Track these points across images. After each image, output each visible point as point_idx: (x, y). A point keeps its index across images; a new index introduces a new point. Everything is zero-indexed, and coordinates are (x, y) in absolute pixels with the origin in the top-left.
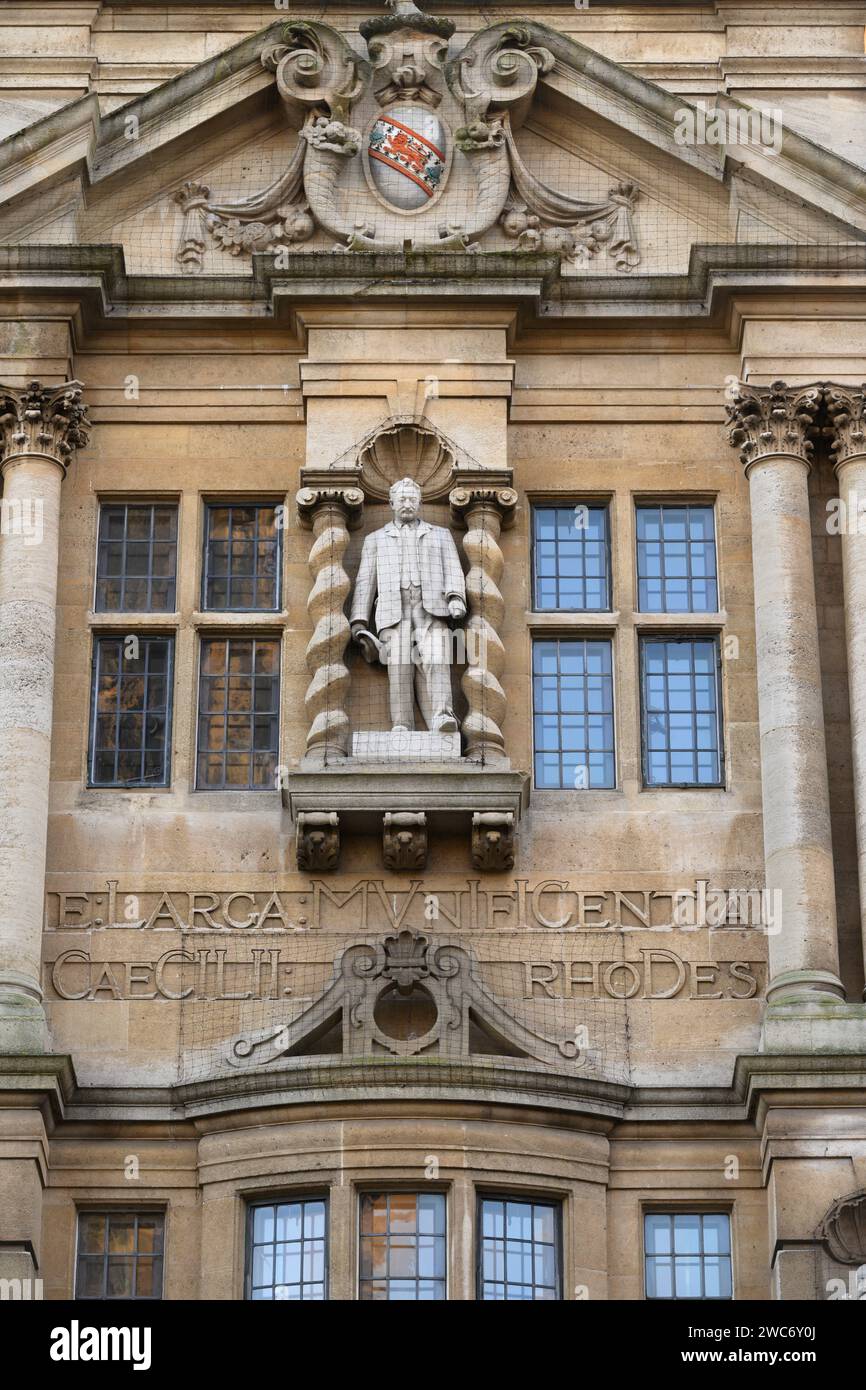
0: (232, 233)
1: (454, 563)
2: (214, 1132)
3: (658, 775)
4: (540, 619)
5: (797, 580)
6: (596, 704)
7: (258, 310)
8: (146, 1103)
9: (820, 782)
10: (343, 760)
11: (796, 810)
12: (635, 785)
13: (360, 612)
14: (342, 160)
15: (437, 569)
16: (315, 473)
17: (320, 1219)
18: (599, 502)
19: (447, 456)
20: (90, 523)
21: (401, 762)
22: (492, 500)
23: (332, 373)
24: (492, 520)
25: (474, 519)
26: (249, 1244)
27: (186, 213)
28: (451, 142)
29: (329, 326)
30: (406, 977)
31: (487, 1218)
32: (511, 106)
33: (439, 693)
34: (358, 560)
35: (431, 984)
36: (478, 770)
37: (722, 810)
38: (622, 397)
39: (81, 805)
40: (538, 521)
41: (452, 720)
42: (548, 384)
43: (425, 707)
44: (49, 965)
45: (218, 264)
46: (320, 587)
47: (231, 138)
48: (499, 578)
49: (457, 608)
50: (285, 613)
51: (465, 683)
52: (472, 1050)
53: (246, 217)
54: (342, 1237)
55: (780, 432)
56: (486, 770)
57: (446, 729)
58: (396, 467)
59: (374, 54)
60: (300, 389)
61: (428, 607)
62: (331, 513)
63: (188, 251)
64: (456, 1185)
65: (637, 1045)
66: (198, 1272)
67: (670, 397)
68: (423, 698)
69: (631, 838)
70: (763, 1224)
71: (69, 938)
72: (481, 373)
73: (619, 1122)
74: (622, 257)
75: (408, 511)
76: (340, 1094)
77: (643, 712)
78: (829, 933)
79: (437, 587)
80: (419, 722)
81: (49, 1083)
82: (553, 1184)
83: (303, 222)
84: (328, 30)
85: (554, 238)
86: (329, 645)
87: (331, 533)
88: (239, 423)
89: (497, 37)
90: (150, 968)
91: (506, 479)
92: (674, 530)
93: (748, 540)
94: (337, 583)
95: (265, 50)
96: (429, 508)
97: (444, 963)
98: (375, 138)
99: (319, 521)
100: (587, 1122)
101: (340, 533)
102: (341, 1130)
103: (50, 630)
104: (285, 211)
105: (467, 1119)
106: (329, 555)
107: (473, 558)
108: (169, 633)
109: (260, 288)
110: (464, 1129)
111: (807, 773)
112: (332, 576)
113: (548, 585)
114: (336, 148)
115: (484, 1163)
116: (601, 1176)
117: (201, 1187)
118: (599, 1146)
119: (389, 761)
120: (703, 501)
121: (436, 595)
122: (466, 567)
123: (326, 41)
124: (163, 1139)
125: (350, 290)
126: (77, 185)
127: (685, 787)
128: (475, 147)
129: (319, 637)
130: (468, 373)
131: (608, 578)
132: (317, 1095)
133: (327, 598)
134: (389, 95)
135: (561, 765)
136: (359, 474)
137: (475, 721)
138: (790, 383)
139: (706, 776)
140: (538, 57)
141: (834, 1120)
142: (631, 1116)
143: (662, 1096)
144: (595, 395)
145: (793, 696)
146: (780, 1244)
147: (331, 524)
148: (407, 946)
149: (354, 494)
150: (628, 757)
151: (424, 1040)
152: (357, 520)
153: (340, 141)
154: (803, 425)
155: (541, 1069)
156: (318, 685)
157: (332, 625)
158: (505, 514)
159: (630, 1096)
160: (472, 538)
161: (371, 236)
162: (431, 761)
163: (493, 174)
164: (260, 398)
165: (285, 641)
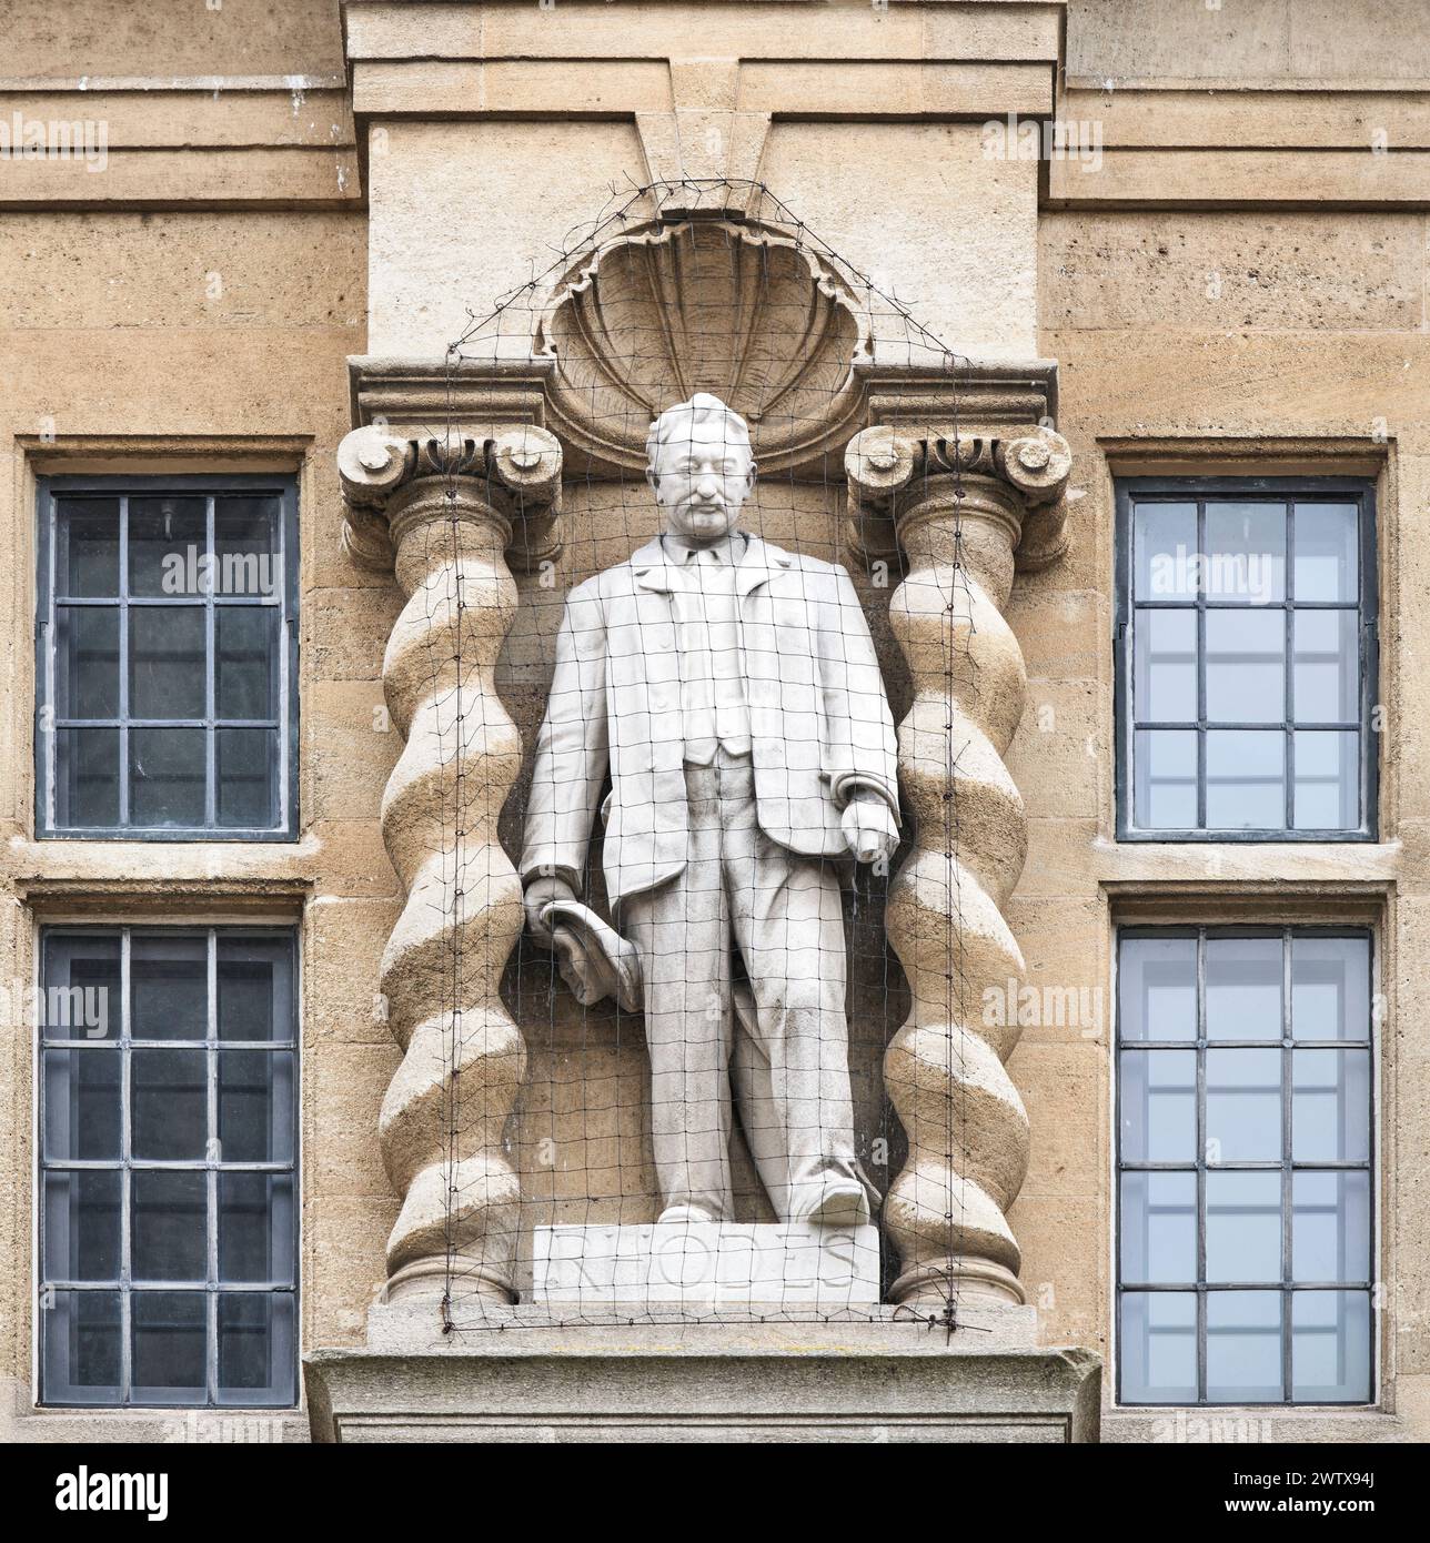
1: (866, 679)
4: (1140, 866)
6: (1318, 1134)
10: (501, 1313)
15: (805, 697)
16: (398, 377)
18: (1346, 478)
19: (837, 321)
21: (688, 1320)
22: (991, 471)
23: (451, 35)
24: (985, 537)
25: (930, 533)
33: (810, 1101)
34: (546, 669)
36: (935, 1346)
40: (1139, 542)
41: (853, 1187)
42: (1177, 75)
43: (764, 1144)
46: (423, 757)
48: (1008, 727)
49: (869, 828)
50: (310, 845)
51: (894, 1070)
56: (961, 1346)
57: (832, 1219)
58: (671, 359)
60: (346, 92)
61: (774, 823)
62: (453, 513)
68: (760, 1117)
75: (706, 504)
79: (808, 759)
80: (747, 1194)
86: (452, 947)
87: (456, 580)
88: (146, 210)
91: (1033, 396)
94: (476, 746)
96: (776, 498)
99: (415, 540)
101: (484, 579)
106: (452, 652)
107: (923, 662)
112: (461, 722)
113: (1168, 754)
119: (650, 1318)
121: (806, 785)
129: (421, 922)
131: (1368, 729)
133: (446, 793)
135: (1201, 1331)
136: (541, 379)
137: (927, 1192)
144: (1334, 111)
147: (452, 548)
149: (529, 449)
152: (538, 536)
156: (418, 1076)
157: (462, 884)
158: (1031, 515)
160: (922, 594)
162: (785, 1317)
164: (215, 122)
165: (311, 944)
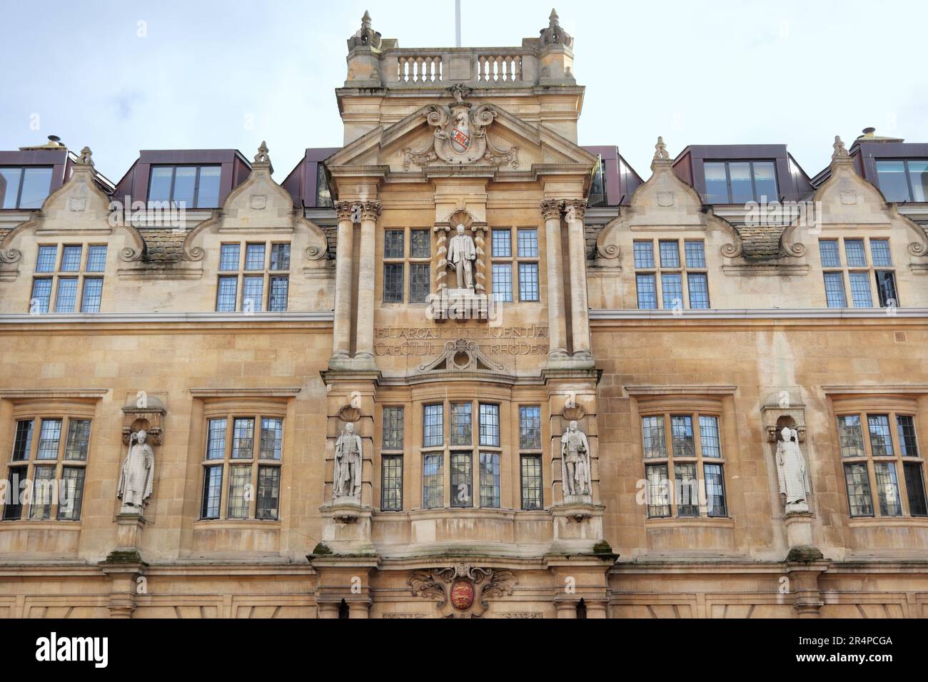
0: (417, 159)
1: (473, 245)
2: (416, 388)
3: (523, 298)
4: (494, 259)
5: (557, 250)
7: (424, 181)
8: (399, 381)
9: (563, 301)
11: (557, 308)
12: (517, 301)
13: (450, 258)
14: (444, 141)
15: (468, 248)
16: (438, 223)
17: (441, 409)
18: (509, 229)
19: (471, 218)
20: (382, 235)
22: (482, 229)
23: (442, 197)
24: (482, 234)
25: (478, 234)
26: (424, 415)
27: (405, 154)
28: (471, 135)
29: (441, 184)
30: (461, 350)
31: (481, 408)
32: (487, 126)
33: (469, 278)
34: (449, 245)
35: (467, 352)
37: (538, 307)
38: (514, 202)
39: (382, 307)
40: (493, 234)
41: (472, 285)
42: (496, 198)
43: (466, 282)
44: (375, 347)
45: (415, 169)
46: (440, 252)
47: (416, 134)
48: (484, 249)
49: (473, 258)
50: (431, 258)
52: (478, 368)
53: (420, 156)
54: (446, 414)
55: (554, 211)
57: (471, 288)
59: (452, 112)
60: (434, 201)
61: (466, 257)
62: (442, 233)
63: (406, 165)
64: (474, 402)
65: (518, 366)
66: (412, 422)
67: (526, 202)
68: (465, 280)
69: (516, 314)
70: (548, 410)
71: (380, 340)
72: (479, 197)
73: (513, 385)
74: (514, 165)
75: (461, 232)
76: (446, 379)
77: (519, 282)
78: (564, 339)
79: (469, 252)
80: (464, 286)
81: (376, 378)
82: (497, 401)
83: (434, 157)
84: (441, 107)
85: (497, 160)
86: (442, 267)
87: (442, 238)
88: (418, 209)
89: (483, 108)
90: (399, 348)
91: (486, 224)
92: (527, 235)
93: (545, 238)
95: (425, 112)
97: (471, 347)
98: (452, 134)
99: (439, 235)
100: (505, 385)
101: (444, 238)
102: (446, 388)
103: (374, 264)
104: (430, 154)
105: (476, 385)
106: (442, 243)
107: (477, 244)
108: (403, 263)
109: (424, 176)
110: (476, 388)
111: (559, 299)
112: (442, 249)
113: (496, 250)
114: (443, 138)
115: (480, 396)
116: (509, 398)
117: (412, 401)
118: (508, 391)
120: (534, 228)
121: (468, 254)
122: (476, 247)
123: (439, 109)
124: (403, 390)
125: (447, 176)
126: (378, 148)
127: (530, 301)
128: (477, 137)
129: (440, 265)
130: (476, 197)
131: (511, 248)
132: (440, 380)
133: (442, 254)
134: (456, 123)
136: (449, 223)
137: (478, 286)
138: (556, 199)
139: (535, 298)
140: (493, 114)
141: (565, 386)
142: (516, 383)
143: (524, 379)
144: (508, 201)
145: (556, 280)
146: (552, 416)
147: (442, 236)
148: (461, 343)
149: (448, 228)
150: (516, 294)
151: (466, 366)
152: (447, 234)
153: (444, 136)
154: (559, 210)
155: (494, 372)
156: (439, 277)
157: (443, 262)
158: (485, 233)
159: (516, 379)
160: (477, 239)
161: (451, 160)
163: (482, 144)
164: (424, 203)
165: (431, 265)
